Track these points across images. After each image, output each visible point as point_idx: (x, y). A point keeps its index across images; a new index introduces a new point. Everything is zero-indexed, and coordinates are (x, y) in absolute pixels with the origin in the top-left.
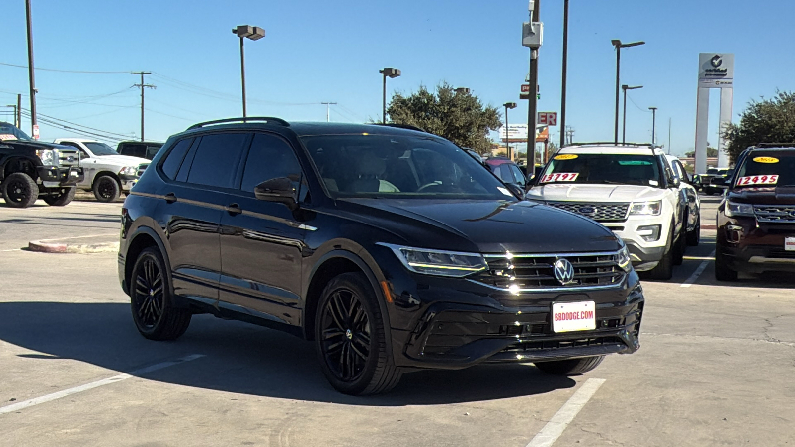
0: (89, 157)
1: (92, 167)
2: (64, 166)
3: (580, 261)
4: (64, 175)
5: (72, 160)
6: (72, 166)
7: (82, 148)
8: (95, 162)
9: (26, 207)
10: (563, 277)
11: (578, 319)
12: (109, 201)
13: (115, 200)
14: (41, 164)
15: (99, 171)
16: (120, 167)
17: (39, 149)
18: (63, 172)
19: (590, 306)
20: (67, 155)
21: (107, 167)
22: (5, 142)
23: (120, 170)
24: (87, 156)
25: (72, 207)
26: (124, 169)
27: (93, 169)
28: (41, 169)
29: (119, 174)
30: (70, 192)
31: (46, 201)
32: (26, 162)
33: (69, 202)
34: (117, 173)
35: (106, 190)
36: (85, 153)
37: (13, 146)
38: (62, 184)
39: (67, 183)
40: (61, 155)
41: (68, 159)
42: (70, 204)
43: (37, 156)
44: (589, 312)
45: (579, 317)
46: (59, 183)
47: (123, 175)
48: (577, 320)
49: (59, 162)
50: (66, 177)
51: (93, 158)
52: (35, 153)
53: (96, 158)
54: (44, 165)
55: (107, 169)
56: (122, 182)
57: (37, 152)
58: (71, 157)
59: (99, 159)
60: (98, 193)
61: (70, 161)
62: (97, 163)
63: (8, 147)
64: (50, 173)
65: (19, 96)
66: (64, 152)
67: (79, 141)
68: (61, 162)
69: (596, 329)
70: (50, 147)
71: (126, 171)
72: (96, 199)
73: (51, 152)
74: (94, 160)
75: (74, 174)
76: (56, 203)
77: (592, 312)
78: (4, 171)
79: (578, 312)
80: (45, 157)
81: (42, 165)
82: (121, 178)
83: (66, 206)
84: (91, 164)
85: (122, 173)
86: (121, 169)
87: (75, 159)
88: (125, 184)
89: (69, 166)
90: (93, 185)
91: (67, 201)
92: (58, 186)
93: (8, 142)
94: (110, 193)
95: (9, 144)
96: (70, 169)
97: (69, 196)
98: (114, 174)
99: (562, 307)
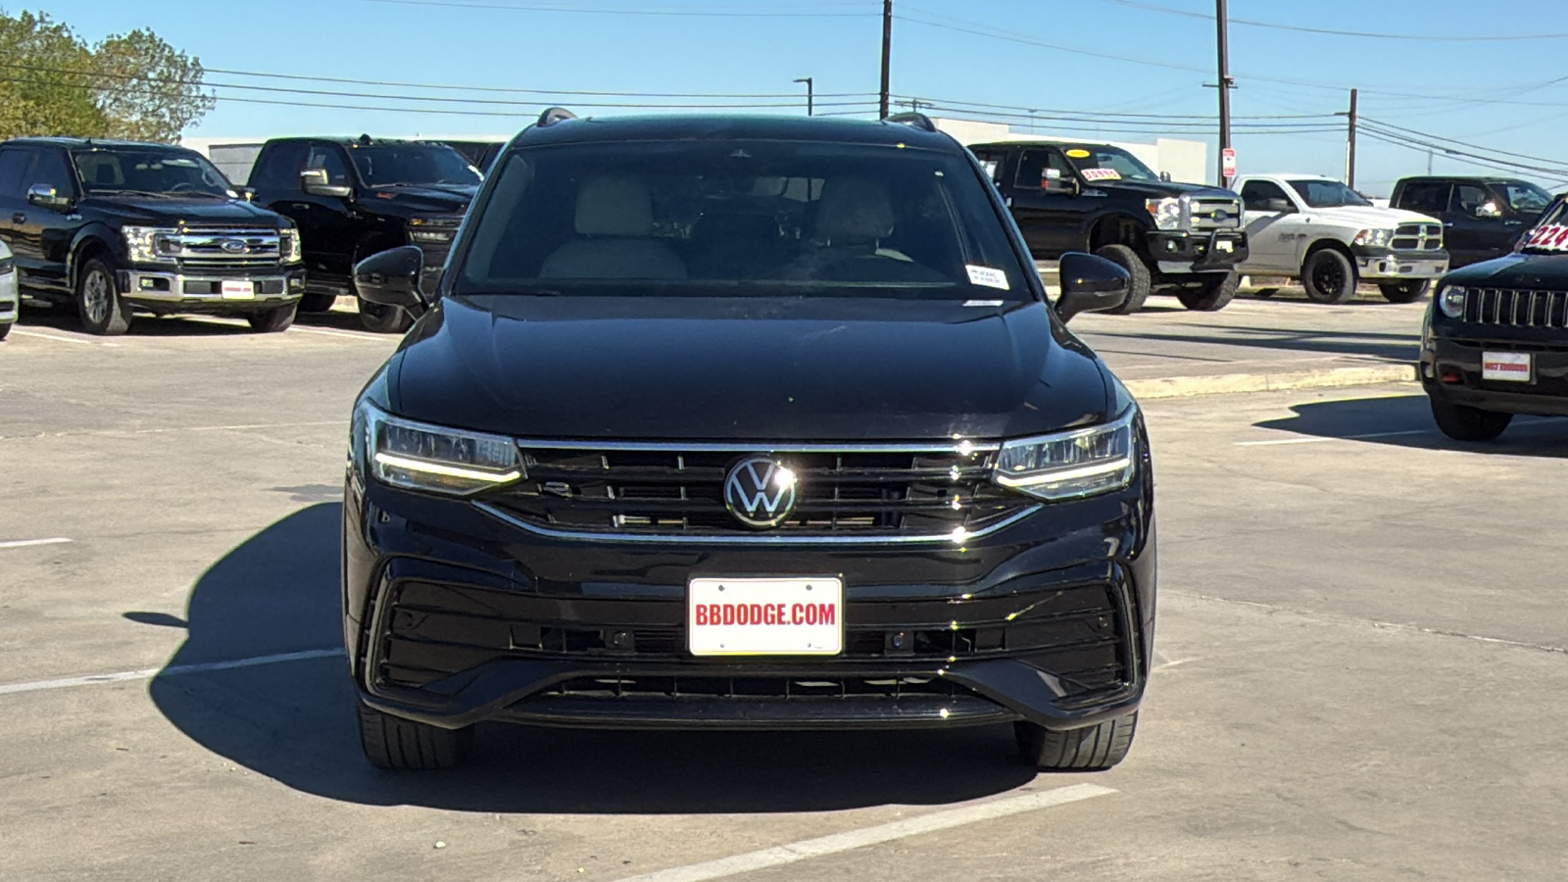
0: (1296, 211)
1: (1303, 232)
2: (1202, 229)
3: (843, 465)
4: (1201, 248)
5: (1219, 216)
6: (1218, 230)
7: (1287, 192)
8: (1308, 220)
9: (1127, 313)
10: (751, 508)
11: (781, 622)
12: (1333, 300)
13: (1342, 297)
14: (1153, 227)
15: (1313, 240)
16: (1354, 229)
17: (1152, 196)
18: (1199, 243)
19: (828, 590)
20: (1207, 208)
21: (1330, 231)
22: (1092, 185)
23: (1354, 237)
24: (1293, 208)
25: (1237, 313)
26: (1363, 233)
27: (1302, 236)
28: (1153, 237)
29: (1354, 244)
30: (1225, 282)
31: (1182, 300)
32: (1131, 223)
33: (1227, 302)
34: (1348, 244)
35: (1327, 278)
36: (1291, 203)
37: (1105, 192)
38: (1199, 265)
39: (1206, 263)
40: (1196, 207)
41: (1213, 215)
42: (1229, 305)
43: (1147, 211)
44: (822, 607)
45: (787, 617)
46: (1191, 264)
47: (1363, 247)
48: (776, 627)
49: (1190, 222)
50: (1205, 253)
51: (1304, 212)
52: (1144, 205)
53: (1310, 213)
54: (1160, 228)
55: (1329, 234)
56: (1359, 261)
57: (1148, 202)
58: (1217, 211)
59: (1316, 213)
60: (1311, 283)
61: (1216, 219)
62: (1311, 222)
63: (1096, 194)
64: (1171, 245)
65: (1354, 93)
66: (1202, 202)
67: (1281, 179)
68: (1195, 220)
69: (841, 653)
70: (1176, 191)
71: (1368, 237)
72: (1307, 297)
73: (1176, 201)
74: (1306, 216)
75: (1226, 246)
76: (1201, 304)
77: (832, 607)
78: (1088, 241)
79: (781, 606)
80: (1165, 214)
81: (1156, 229)
82: (1355, 253)
83: (1221, 311)
84: (1299, 226)
85: (1360, 242)
86: (1357, 233)
87: (1231, 216)
88: (1366, 265)
89: (1212, 229)
90: (1303, 268)
91: (1219, 301)
92: (1190, 271)
93: (1097, 185)
94: (1335, 284)
95: (1098, 188)
96: (1214, 235)
97: (1223, 291)
98: (1345, 245)
99: (721, 588)
